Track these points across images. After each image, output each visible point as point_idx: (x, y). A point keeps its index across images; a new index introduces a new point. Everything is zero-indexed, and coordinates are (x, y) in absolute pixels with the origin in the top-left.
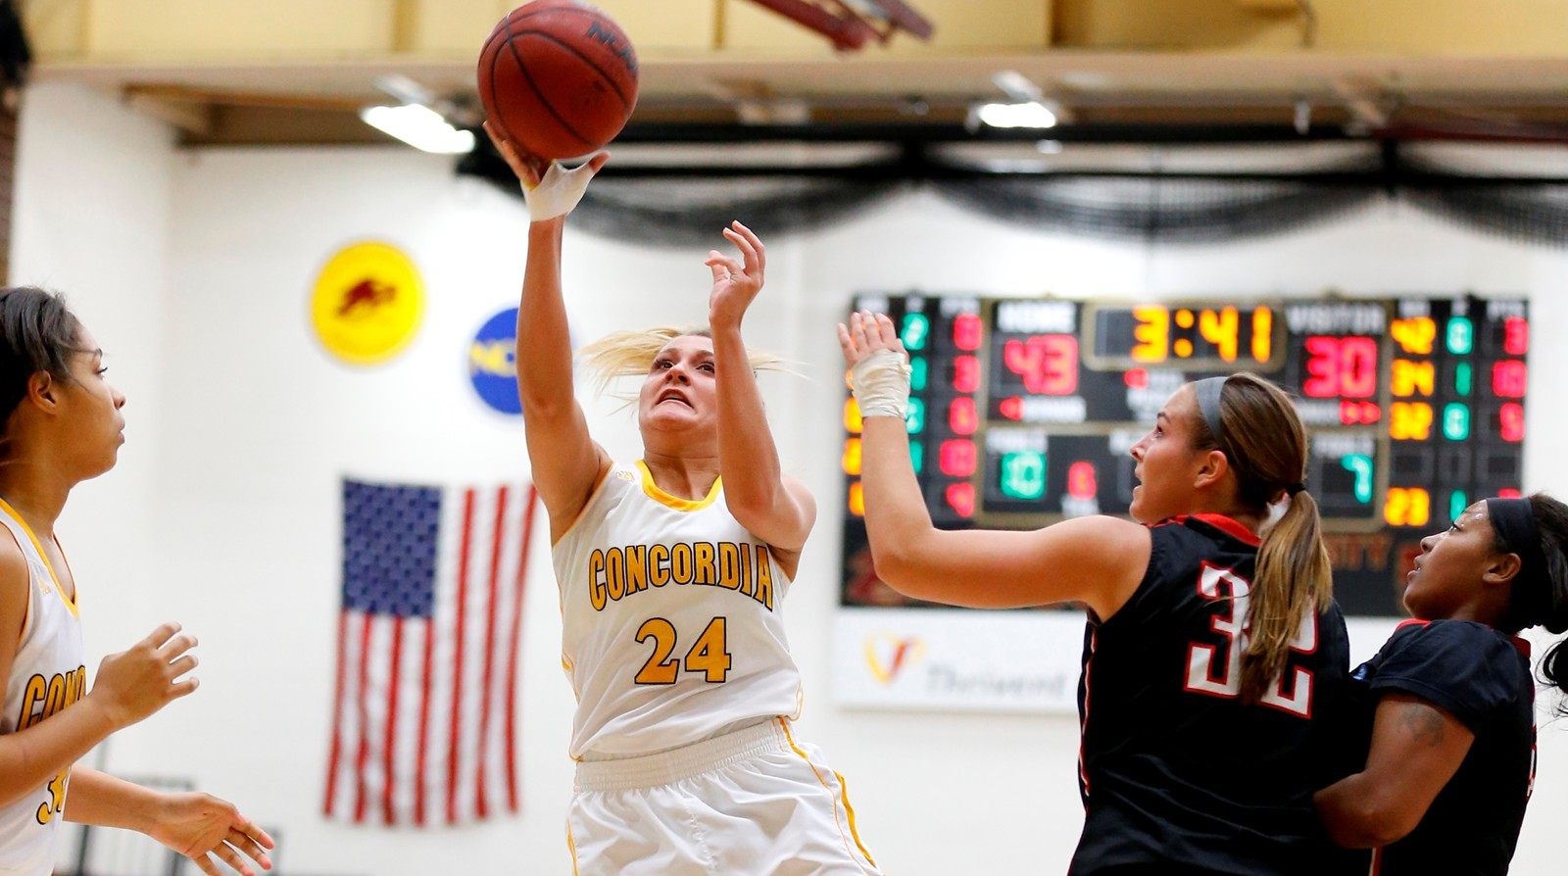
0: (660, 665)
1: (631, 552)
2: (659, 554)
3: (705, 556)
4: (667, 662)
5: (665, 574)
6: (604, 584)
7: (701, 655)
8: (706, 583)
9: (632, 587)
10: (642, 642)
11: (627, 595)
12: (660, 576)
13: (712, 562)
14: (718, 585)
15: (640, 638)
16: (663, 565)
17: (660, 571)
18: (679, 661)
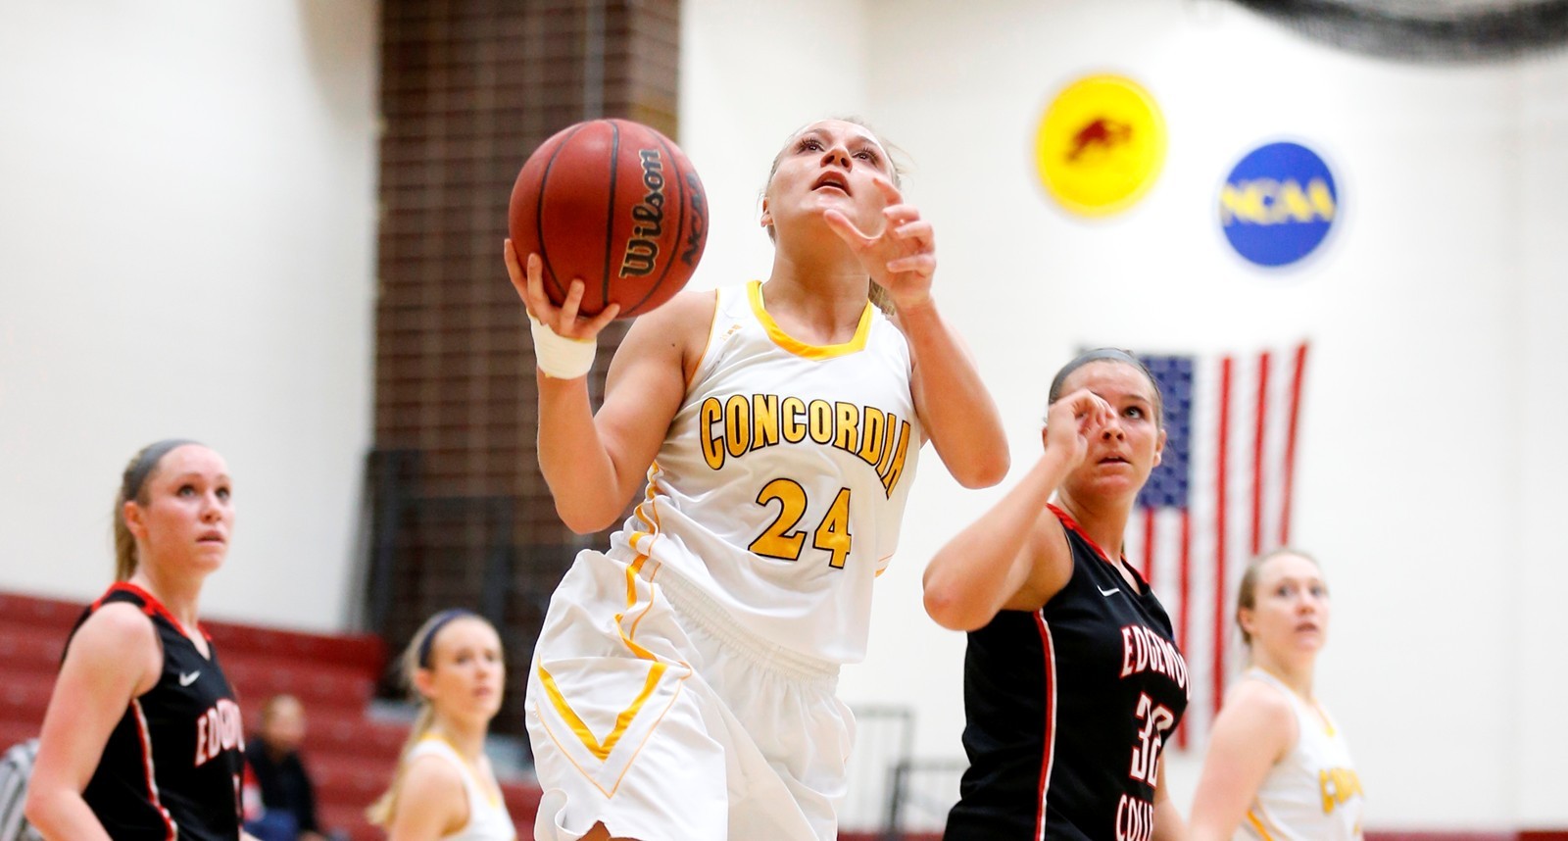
0: (782, 535)
1: (759, 402)
2: (794, 407)
3: (848, 418)
4: (791, 533)
5: (800, 430)
6: (722, 437)
7: (829, 531)
8: (846, 448)
9: (759, 442)
10: (765, 505)
11: (752, 450)
12: (795, 431)
13: (856, 426)
14: (858, 455)
15: (763, 500)
16: (798, 419)
17: (794, 425)
18: (806, 533)
